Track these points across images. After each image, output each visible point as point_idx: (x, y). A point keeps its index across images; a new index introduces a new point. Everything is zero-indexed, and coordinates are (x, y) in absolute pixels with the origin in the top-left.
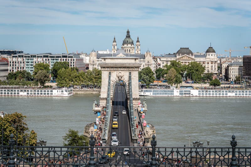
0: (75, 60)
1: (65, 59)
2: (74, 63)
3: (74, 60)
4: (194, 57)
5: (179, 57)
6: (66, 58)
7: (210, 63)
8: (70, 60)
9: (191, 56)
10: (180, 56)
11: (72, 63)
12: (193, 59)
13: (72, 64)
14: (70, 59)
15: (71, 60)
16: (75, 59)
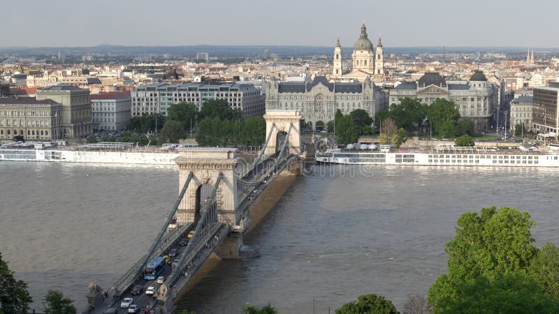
0: (242, 96)
1: (224, 93)
2: (239, 100)
3: (240, 95)
4: (447, 88)
5: (421, 89)
6: (226, 92)
7: (476, 100)
8: (233, 95)
9: (443, 86)
10: (423, 87)
11: (237, 100)
12: (445, 93)
13: (237, 102)
14: (233, 93)
15: (235, 95)
16: (242, 93)
